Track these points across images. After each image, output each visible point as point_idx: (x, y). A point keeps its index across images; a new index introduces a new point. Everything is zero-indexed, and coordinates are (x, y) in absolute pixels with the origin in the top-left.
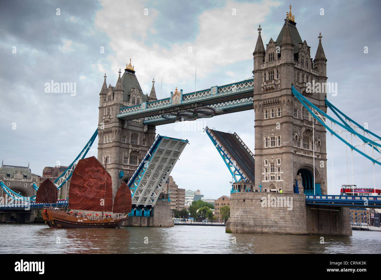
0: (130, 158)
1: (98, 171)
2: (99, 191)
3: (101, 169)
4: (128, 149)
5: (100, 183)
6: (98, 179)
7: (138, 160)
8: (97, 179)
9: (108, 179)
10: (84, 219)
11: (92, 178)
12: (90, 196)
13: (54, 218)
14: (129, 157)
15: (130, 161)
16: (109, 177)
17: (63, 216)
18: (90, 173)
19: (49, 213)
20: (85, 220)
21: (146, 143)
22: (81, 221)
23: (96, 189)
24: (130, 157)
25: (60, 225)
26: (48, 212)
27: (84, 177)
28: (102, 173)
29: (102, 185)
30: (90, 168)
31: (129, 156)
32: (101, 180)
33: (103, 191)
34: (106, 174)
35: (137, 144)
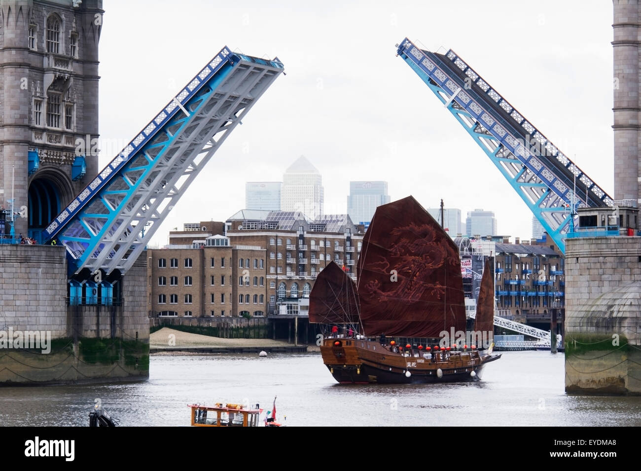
0: (48, 103)
1: (425, 234)
2: (430, 285)
3: (429, 227)
4: (42, 71)
5: (430, 265)
6: (426, 256)
7: (64, 109)
8: (424, 256)
9: (450, 254)
10: (419, 361)
11: (411, 254)
12: (409, 299)
13: (363, 361)
14: (46, 100)
15: (48, 115)
16: (452, 250)
17: (378, 354)
18: (404, 240)
19: (347, 348)
20: (420, 363)
21: (77, 48)
22: (414, 364)
23: (421, 282)
24: (49, 99)
25: (375, 377)
26: (343, 346)
27: (391, 252)
28: (434, 239)
29: (435, 271)
30: (404, 228)
31: (46, 96)
32: (433, 257)
33: (438, 286)
34: (443, 240)
35: (58, 52)
